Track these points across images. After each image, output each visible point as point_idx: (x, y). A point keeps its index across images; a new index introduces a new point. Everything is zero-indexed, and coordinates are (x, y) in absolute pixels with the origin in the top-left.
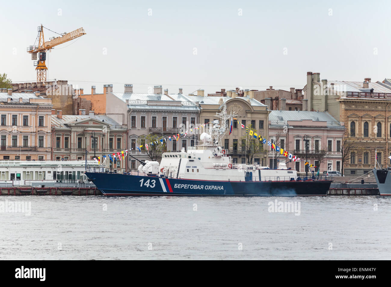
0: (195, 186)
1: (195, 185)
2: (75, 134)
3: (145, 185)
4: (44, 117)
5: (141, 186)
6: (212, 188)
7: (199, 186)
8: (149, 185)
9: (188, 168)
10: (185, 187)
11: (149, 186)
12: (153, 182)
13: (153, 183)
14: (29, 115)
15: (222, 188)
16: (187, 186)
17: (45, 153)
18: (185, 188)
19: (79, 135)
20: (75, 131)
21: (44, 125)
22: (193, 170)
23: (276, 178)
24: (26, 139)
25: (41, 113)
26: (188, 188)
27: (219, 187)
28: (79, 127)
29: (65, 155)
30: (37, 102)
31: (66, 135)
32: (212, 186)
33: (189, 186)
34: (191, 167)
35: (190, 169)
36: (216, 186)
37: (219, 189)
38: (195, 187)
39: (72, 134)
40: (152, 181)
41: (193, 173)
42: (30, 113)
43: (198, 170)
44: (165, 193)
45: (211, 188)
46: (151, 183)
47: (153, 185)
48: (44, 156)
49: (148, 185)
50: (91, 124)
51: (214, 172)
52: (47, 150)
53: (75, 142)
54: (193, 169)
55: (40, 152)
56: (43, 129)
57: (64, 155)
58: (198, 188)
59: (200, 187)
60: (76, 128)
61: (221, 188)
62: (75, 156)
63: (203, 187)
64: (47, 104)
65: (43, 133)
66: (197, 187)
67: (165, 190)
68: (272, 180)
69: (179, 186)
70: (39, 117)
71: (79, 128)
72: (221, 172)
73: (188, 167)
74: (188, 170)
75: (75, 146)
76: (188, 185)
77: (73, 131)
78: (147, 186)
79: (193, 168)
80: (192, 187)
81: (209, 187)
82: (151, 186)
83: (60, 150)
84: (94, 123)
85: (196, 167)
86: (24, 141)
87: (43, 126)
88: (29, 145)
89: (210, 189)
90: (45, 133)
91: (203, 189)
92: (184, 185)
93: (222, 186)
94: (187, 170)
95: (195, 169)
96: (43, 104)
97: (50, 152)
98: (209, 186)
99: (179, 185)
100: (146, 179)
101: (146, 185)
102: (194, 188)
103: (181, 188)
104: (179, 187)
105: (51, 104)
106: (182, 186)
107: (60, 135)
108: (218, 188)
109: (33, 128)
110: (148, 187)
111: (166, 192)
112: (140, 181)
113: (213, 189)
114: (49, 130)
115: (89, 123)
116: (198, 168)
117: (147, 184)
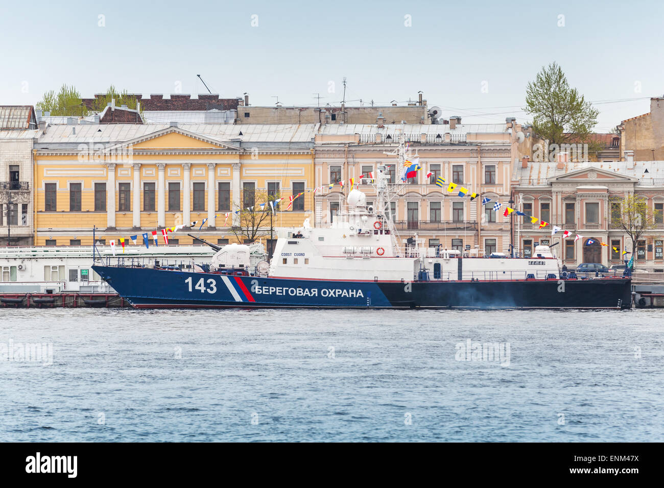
0: (300, 290)
1: (298, 289)
2: (560, 197)
3: (196, 288)
4: (496, 166)
5: (190, 290)
6: (337, 293)
7: (307, 290)
8: (205, 289)
9: (285, 257)
10: (279, 292)
11: (206, 291)
12: (211, 283)
13: (211, 286)
14: (464, 164)
15: (360, 293)
16: (282, 290)
17: (499, 233)
18: (277, 294)
19: (566, 198)
20: (559, 192)
21: (496, 183)
22: (296, 261)
23: (488, 273)
24: (458, 209)
25: (488, 160)
26: (284, 294)
27: (352, 291)
28: (568, 183)
29: (541, 236)
30: (479, 141)
31: (542, 199)
32: (337, 290)
33: (287, 291)
34: (293, 255)
35: (290, 260)
36: (345, 291)
37: (352, 295)
38: (299, 292)
39: (554, 198)
40: (209, 281)
41: (296, 265)
42: (467, 160)
43: (306, 261)
44: (239, 303)
45: (335, 293)
46: (207, 285)
47: (212, 289)
48: (497, 238)
49: (203, 289)
50: (593, 177)
51: (346, 263)
52: (503, 227)
53: (559, 213)
54: (297, 259)
55: (488, 230)
56: (494, 189)
57: (539, 237)
58: (305, 293)
59: (311, 293)
60: (561, 185)
61: (358, 295)
62: (559, 238)
63: (316, 293)
64: (501, 143)
65: (494, 197)
66: (303, 292)
67: (238, 298)
68: (479, 279)
69: (264, 290)
70: (484, 166)
71: (567, 185)
72: (357, 263)
73: (286, 254)
74: (285, 261)
75: (559, 219)
76: (284, 289)
77: (554, 192)
78: (200, 290)
79: (296, 257)
80: (292, 292)
81: (330, 293)
82: (209, 290)
83: (530, 227)
84: (599, 176)
85: (302, 255)
86: (456, 212)
87: (494, 183)
88: (465, 218)
89: (334, 296)
90: (497, 197)
91: (317, 295)
92: (274, 288)
93: (360, 291)
94: (282, 261)
95: (301, 259)
96: (494, 143)
97: (506, 231)
98: (330, 290)
99: (264, 288)
100: (196, 277)
101: (199, 288)
102: (298, 295)
103: (271, 293)
104: (265, 292)
105: (508, 142)
106: (271, 291)
107: (531, 199)
108: (351, 293)
109: (473, 187)
110: (203, 291)
111: (242, 301)
112: (186, 281)
113: (340, 295)
114: (506, 191)
115: (589, 176)
116: (306, 257)
117: (201, 286)
